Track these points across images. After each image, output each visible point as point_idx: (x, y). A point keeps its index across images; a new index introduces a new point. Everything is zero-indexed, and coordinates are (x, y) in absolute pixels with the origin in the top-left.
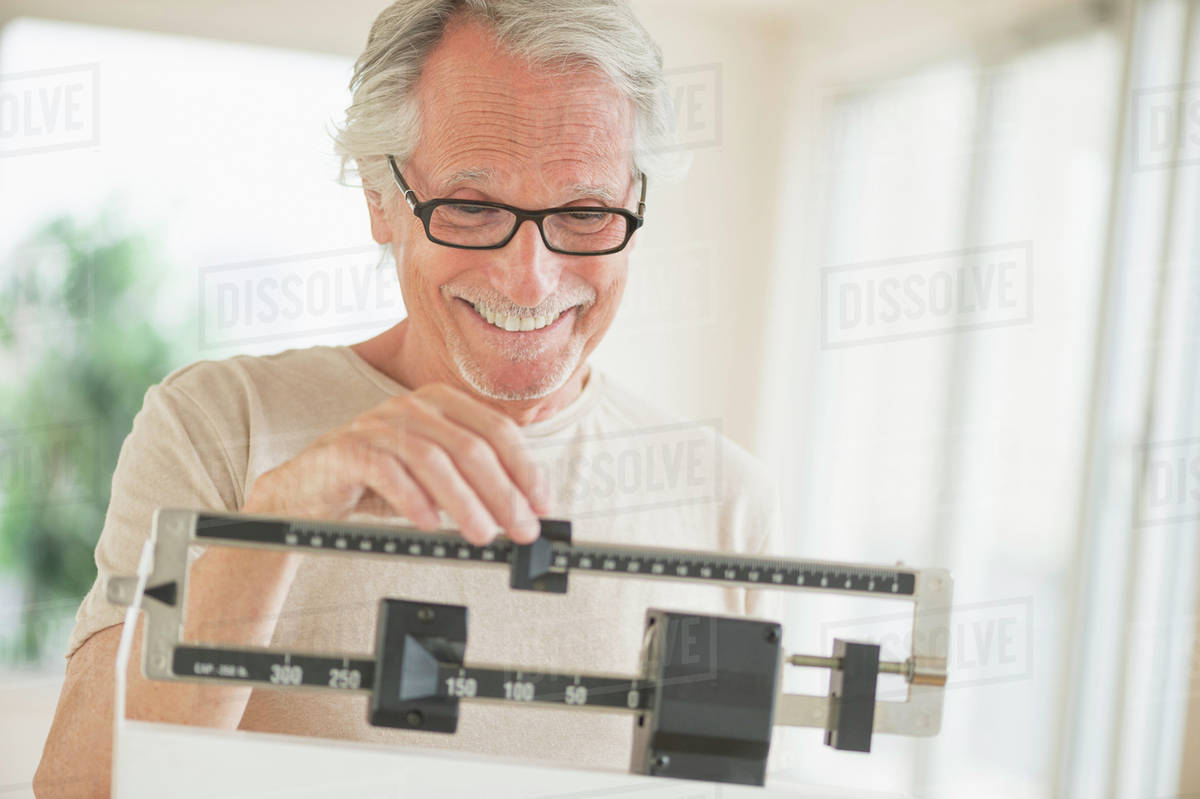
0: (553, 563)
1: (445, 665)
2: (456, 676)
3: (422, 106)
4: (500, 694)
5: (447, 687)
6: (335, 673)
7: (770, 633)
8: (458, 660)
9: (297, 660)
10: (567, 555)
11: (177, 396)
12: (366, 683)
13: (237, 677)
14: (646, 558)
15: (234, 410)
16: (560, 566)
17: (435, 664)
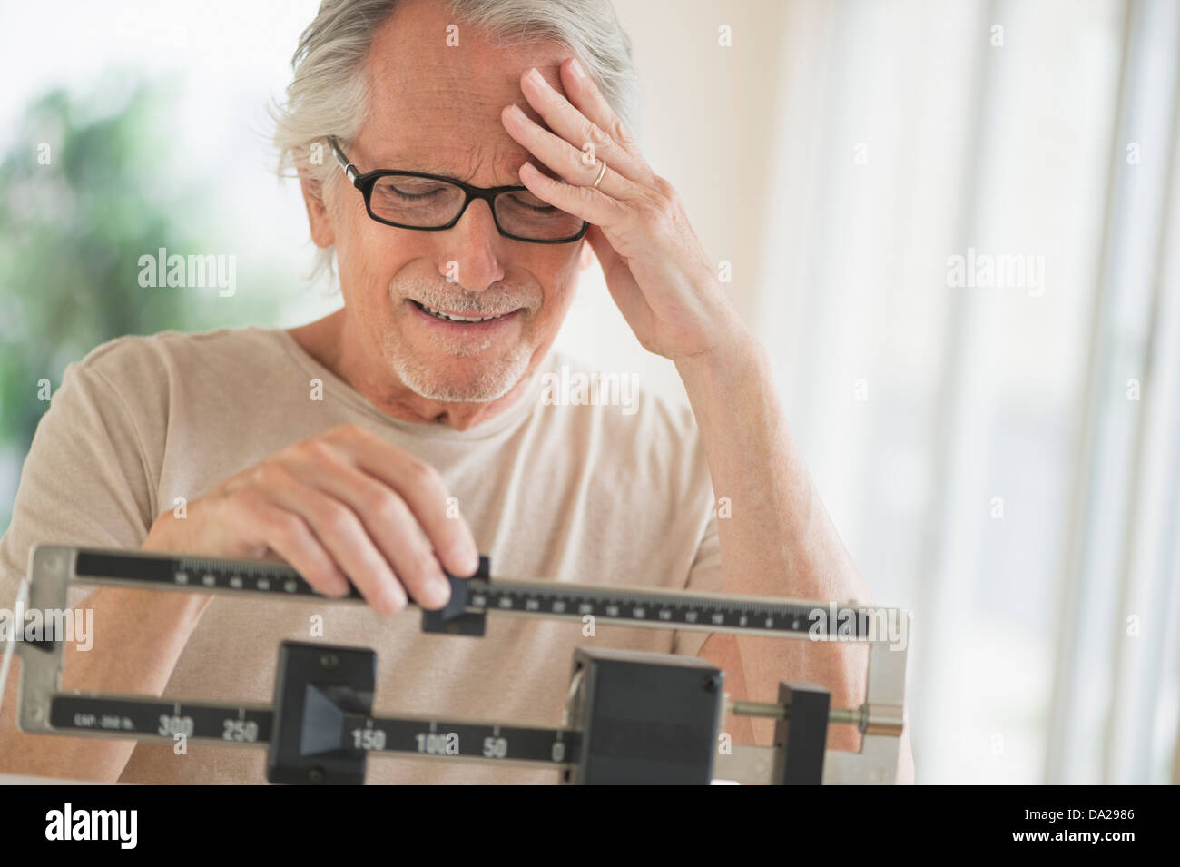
0: (470, 603)
1: (350, 716)
2: (363, 727)
3: (371, 80)
4: (412, 747)
5: (353, 739)
6: (229, 724)
7: (706, 683)
8: (365, 711)
9: (187, 711)
10: (486, 594)
11: (96, 380)
12: (263, 736)
13: (122, 730)
14: (573, 597)
15: (155, 402)
16: (478, 606)
17: (340, 714)
